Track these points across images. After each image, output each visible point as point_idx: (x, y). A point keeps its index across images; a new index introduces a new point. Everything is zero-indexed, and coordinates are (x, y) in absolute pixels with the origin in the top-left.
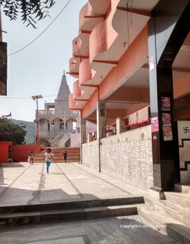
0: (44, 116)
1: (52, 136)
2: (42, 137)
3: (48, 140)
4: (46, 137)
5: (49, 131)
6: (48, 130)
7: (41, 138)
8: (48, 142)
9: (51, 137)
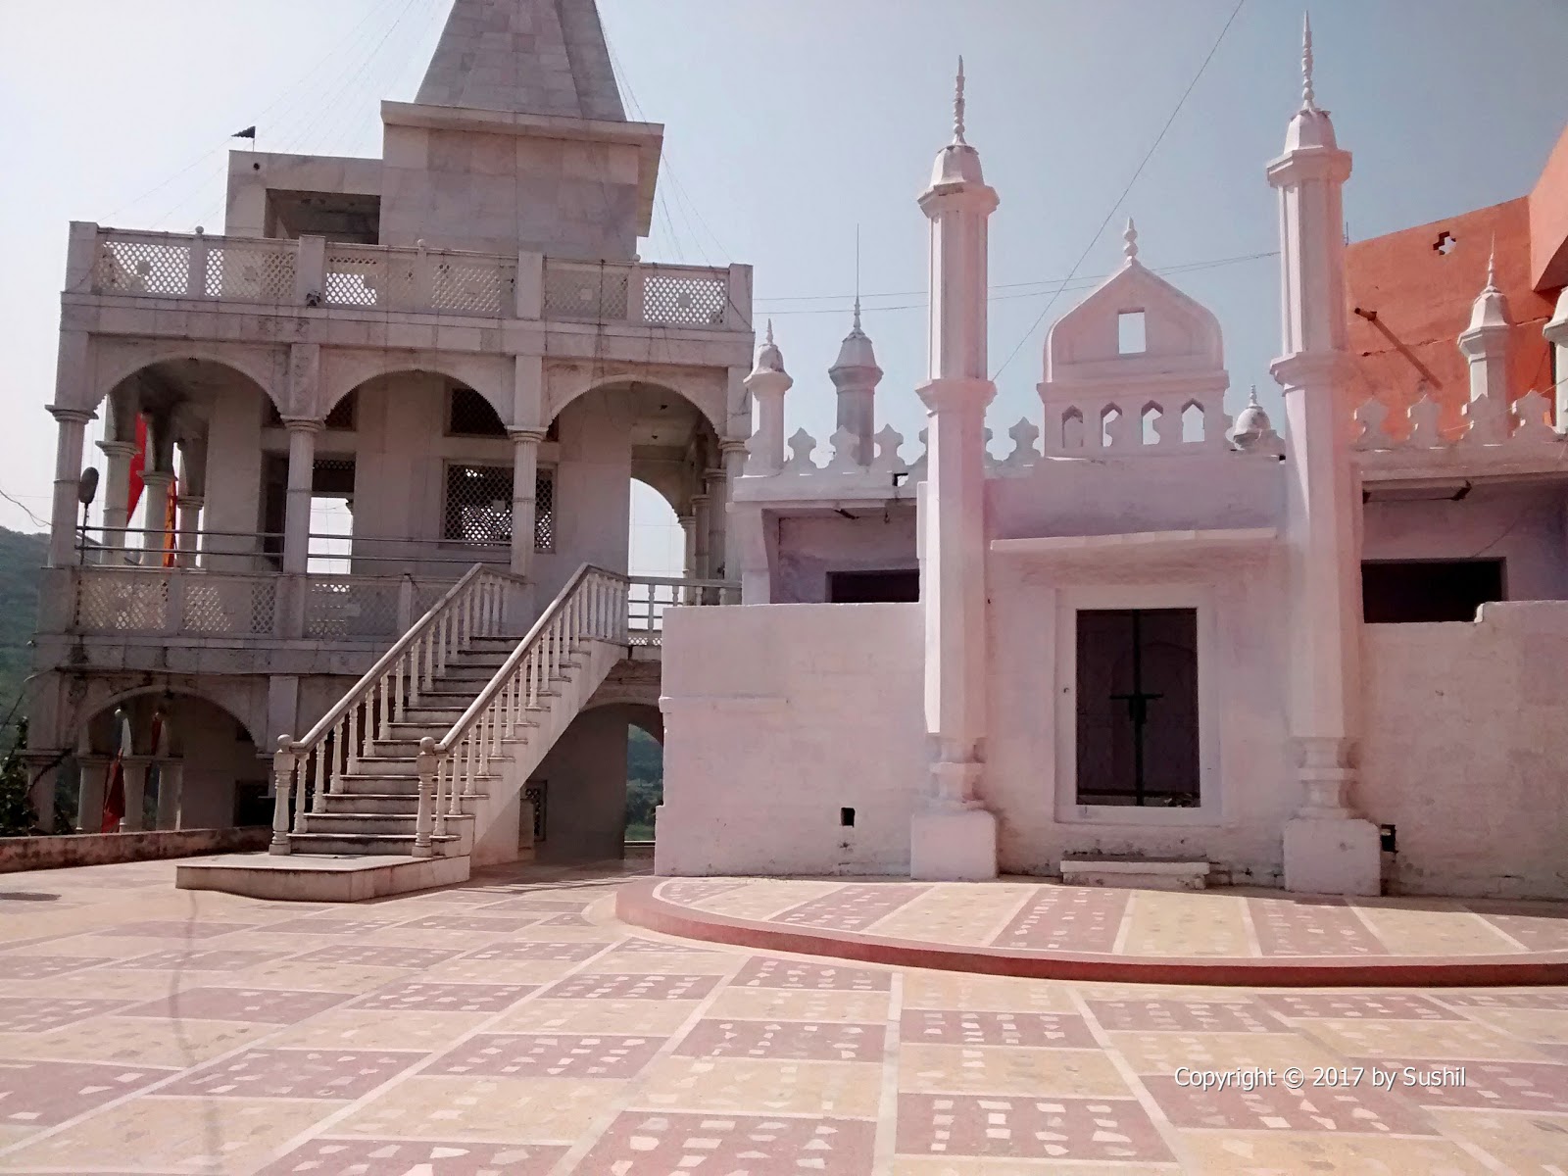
0: (200, 328)
1: (310, 645)
2: (146, 662)
3: (238, 704)
4: (210, 664)
5: (277, 563)
6: (250, 544)
7: (125, 673)
8: (244, 735)
9: (300, 652)
